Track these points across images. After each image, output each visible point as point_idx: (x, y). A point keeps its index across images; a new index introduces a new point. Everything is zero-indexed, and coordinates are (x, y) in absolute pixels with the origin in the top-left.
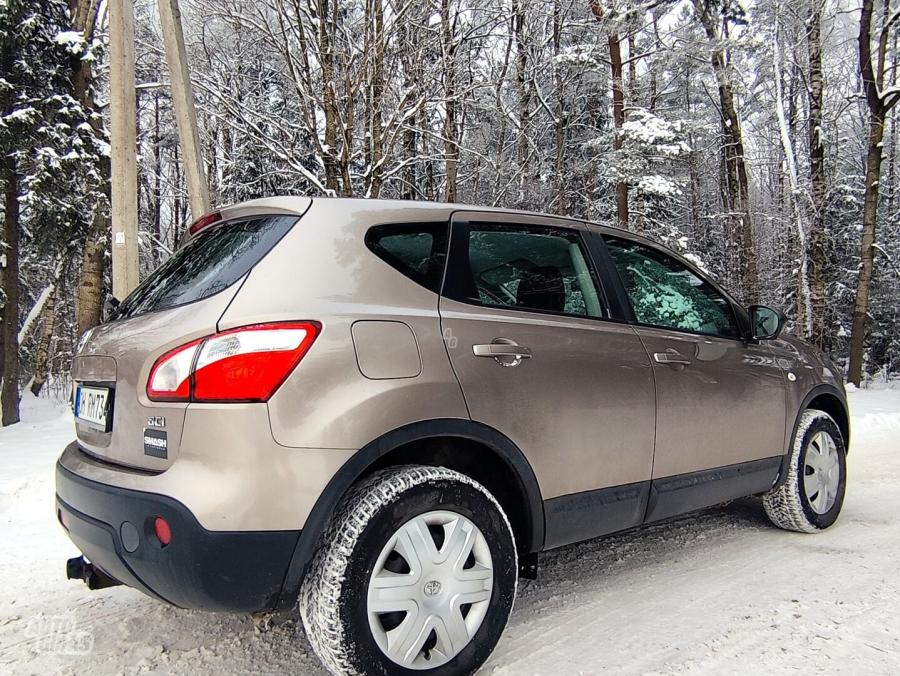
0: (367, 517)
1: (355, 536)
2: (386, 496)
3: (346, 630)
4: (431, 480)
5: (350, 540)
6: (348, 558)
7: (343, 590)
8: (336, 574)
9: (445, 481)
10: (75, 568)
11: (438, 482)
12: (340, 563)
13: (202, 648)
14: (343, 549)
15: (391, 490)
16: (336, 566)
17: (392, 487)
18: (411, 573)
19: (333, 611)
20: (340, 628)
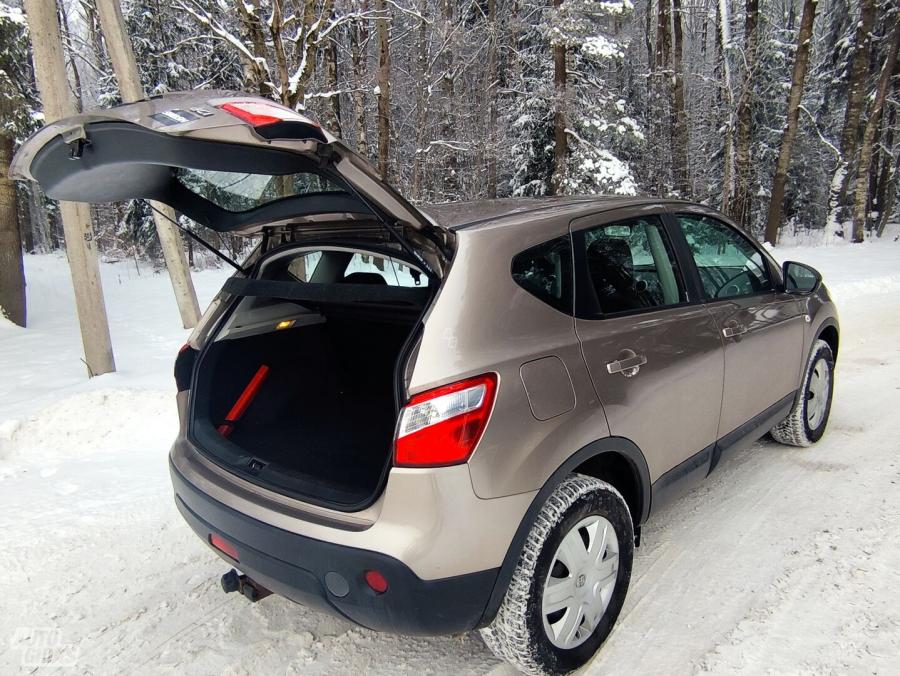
0: (542, 540)
1: (535, 559)
2: (553, 519)
3: (532, 636)
4: (582, 495)
5: (531, 563)
6: (531, 578)
7: (528, 606)
8: (523, 593)
9: (592, 492)
10: (231, 582)
11: (587, 495)
12: (524, 583)
13: (349, 632)
14: (527, 572)
15: (555, 512)
16: (521, 586)
17: (556, 509)
18: (570, 575)
19: (521, 623)
20: (527, 635)
